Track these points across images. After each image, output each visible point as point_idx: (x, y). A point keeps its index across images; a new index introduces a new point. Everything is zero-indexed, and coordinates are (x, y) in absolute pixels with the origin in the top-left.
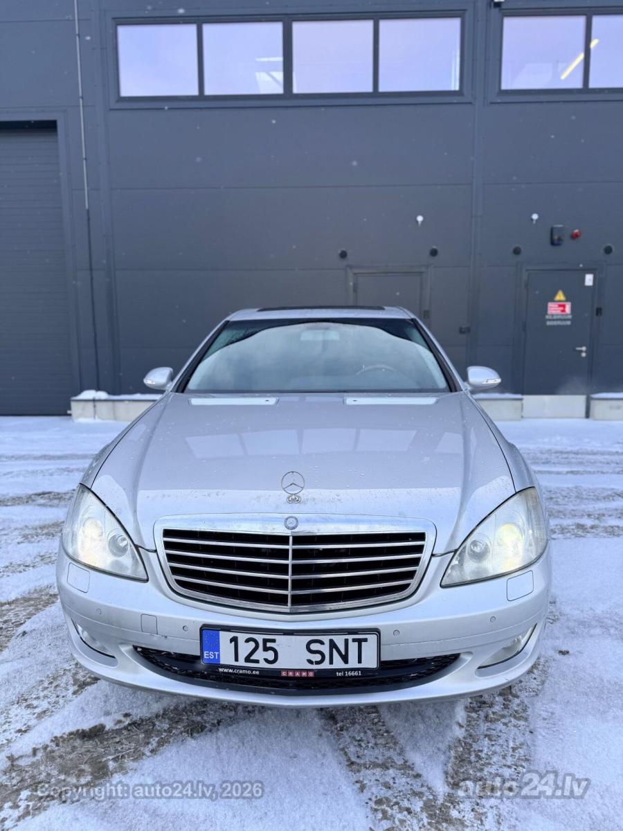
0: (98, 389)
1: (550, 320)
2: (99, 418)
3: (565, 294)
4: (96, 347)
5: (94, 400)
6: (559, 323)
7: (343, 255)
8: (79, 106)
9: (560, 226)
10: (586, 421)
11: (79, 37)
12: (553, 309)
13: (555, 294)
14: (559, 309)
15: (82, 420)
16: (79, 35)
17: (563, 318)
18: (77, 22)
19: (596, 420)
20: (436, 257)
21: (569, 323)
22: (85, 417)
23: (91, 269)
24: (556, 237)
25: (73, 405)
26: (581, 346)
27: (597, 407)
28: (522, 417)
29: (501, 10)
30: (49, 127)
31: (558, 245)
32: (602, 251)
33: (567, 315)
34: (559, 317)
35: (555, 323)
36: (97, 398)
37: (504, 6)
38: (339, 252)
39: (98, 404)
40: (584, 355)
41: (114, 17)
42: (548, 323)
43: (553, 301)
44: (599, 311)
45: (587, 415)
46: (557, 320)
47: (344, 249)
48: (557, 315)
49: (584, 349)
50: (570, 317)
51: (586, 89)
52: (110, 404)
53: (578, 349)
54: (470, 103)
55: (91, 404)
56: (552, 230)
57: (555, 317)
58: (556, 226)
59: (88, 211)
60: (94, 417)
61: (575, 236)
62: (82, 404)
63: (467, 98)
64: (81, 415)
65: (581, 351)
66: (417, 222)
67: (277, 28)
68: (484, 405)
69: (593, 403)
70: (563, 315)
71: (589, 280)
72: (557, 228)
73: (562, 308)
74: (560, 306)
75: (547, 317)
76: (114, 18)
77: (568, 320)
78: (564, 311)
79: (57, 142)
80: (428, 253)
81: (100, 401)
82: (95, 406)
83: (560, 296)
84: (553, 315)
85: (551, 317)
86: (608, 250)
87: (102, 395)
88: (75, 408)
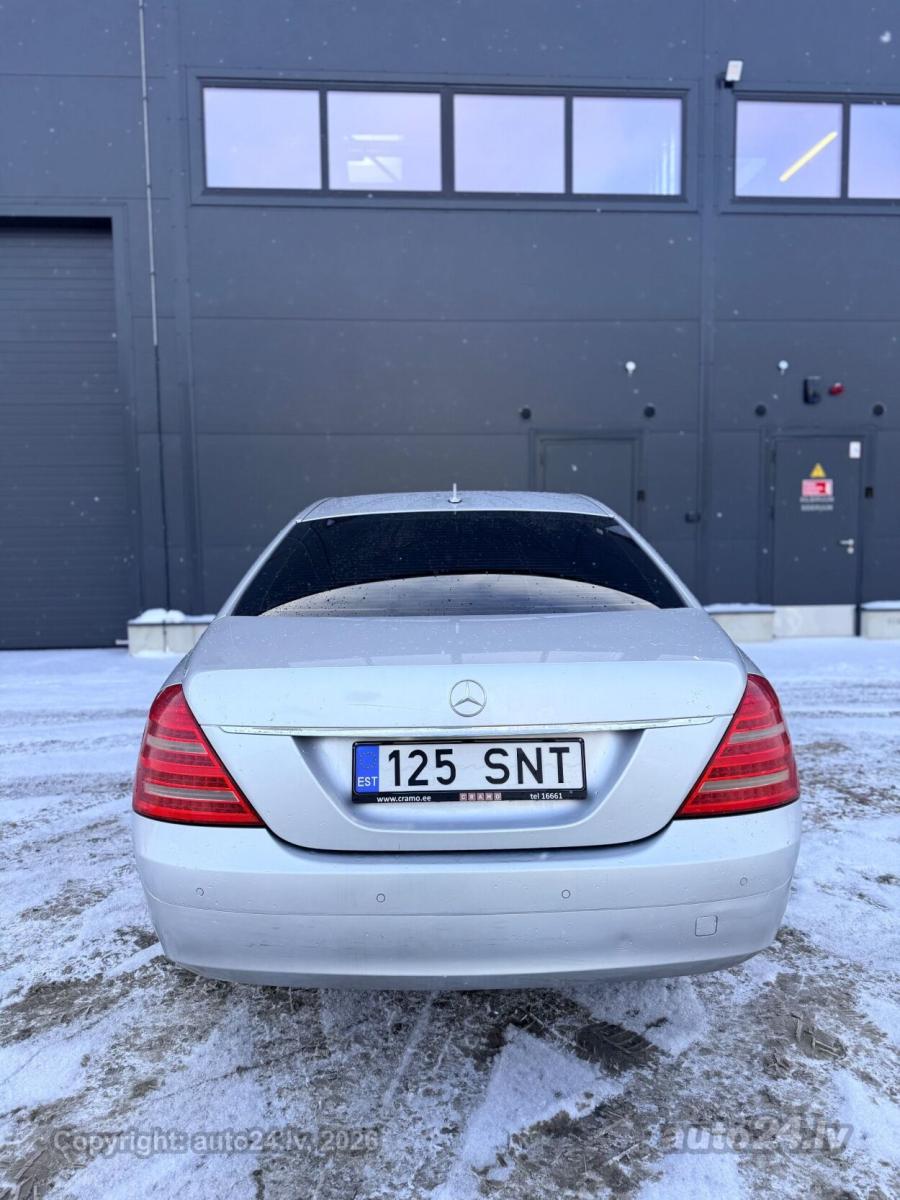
0: (168, 607)
1: (805, 504)
2: (172, 650)
3: (825, 469)
4: (166, 547)
5: (164, 624)
6: (817, 508)
7: (526, 415)
8: (146, 199)
9: (817, 378)
10: (856, 640)
11: (148, 102)
12: (809, 489)
13: (811, 468)
14: (817, 489)
15: (145, 654)
16: (147, 98)
17: (824, 500)
18: (144, 79)
19: (870, 638)
20: (652, 419)
21: (830, 508)
22: (151, 649)
23: (160, 432)
24: (811, 392)
25: (131, 631)
26: (847, 539)
27: (871, 621)
28: (774, 637)
29: (734, 91)
30: (100, 226)
31: (813, 403)
32: (871, 411)
33: (827, 497)
34: (818, 500)
35: (812, 508)
36: (168, 620)
37: (736, 87)
38: (520, 410)
39: (169, 630)
40: (851, 550)
41: (201, 75)
42: (804, 508)
43: (808, 477)
44: (869, 492)
45: (858, 631)
46: (815, 503)
47: (527, 406)
48: (815, 497)
49: (851, 542)
50: (832, 499)
51: (844, 198)
52: (189, 629)
53: (844, 542)
54: (696, 212)
55: (159, 631)
56: (806, 383)
57: (812, 500)
58: (811, 378)
59: (157, 348)
60: (164, 650)
61: (834, 392)
62: (145, 630)
63: (692, 205)
64: (144, 647)
65: (848, 546)
66: (626, 370)
67: (432, 103)
68: (722, 620)
69: (865, 616)
70: (822, 497)
71: (855, 450)
72: (813, 381)
73: (821, 488)
74: (819, 484)
75: (802, 500)
76: (199, 78)
77: (830, 503)
78: (823, 491)
79: (111, 247)
80: (641, 412)
81: (173, 624)
82: (165, 633)
83: (818, 472)
84: (809, 497)
85: (807, 500)
86: (878, 411)
87: (176, 616)
88: (135, 636)
